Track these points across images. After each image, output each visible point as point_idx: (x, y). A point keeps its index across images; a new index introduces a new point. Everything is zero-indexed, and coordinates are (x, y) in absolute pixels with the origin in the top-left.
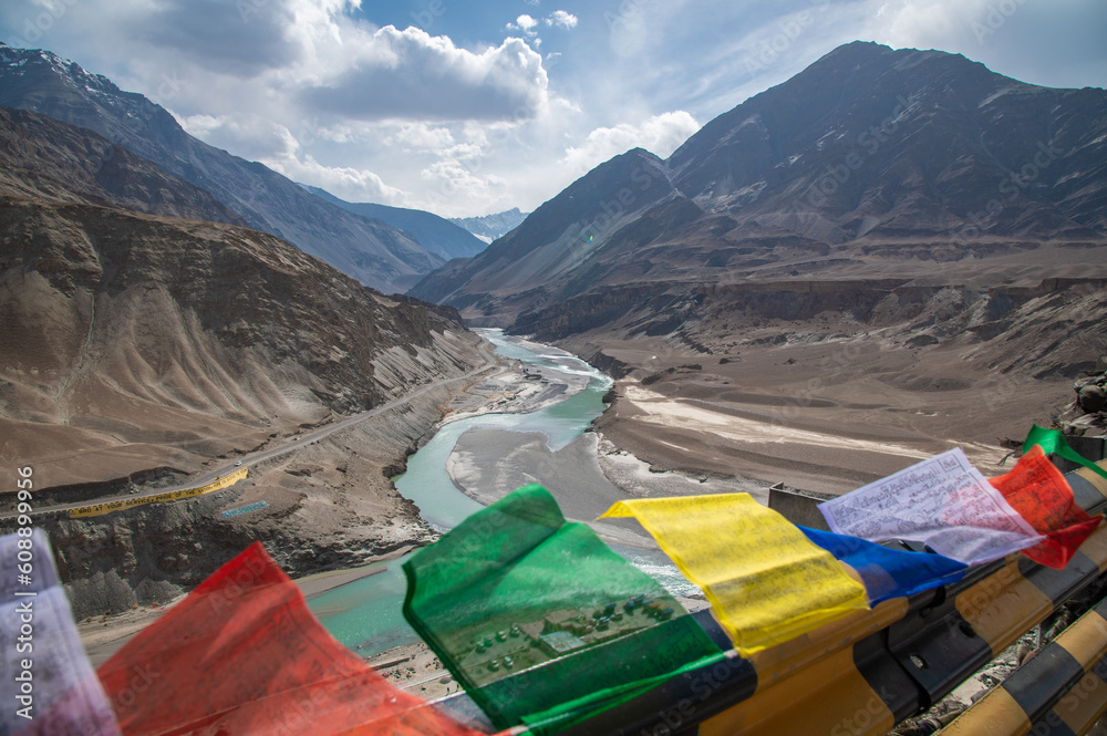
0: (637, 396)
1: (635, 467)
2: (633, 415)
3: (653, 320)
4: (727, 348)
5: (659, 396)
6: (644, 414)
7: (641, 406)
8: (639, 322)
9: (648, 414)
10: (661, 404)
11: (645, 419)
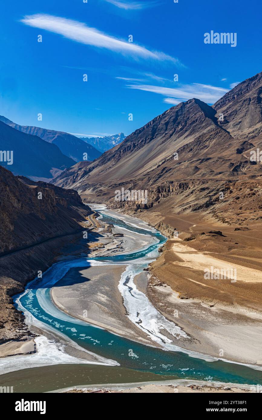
0: (179, 250)
1: (169, 295)
2: (174, 261)
3: (196, 203)
4: (240, 222)
5: (193, 250)
6: (181, 260)
7: (181, 256)
8: (188, 203)
9: (183, 261)
10: (193, 255)
11: (181, 264)
